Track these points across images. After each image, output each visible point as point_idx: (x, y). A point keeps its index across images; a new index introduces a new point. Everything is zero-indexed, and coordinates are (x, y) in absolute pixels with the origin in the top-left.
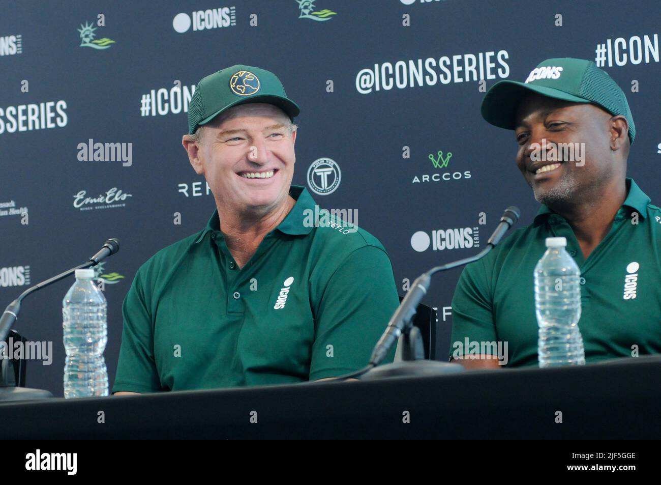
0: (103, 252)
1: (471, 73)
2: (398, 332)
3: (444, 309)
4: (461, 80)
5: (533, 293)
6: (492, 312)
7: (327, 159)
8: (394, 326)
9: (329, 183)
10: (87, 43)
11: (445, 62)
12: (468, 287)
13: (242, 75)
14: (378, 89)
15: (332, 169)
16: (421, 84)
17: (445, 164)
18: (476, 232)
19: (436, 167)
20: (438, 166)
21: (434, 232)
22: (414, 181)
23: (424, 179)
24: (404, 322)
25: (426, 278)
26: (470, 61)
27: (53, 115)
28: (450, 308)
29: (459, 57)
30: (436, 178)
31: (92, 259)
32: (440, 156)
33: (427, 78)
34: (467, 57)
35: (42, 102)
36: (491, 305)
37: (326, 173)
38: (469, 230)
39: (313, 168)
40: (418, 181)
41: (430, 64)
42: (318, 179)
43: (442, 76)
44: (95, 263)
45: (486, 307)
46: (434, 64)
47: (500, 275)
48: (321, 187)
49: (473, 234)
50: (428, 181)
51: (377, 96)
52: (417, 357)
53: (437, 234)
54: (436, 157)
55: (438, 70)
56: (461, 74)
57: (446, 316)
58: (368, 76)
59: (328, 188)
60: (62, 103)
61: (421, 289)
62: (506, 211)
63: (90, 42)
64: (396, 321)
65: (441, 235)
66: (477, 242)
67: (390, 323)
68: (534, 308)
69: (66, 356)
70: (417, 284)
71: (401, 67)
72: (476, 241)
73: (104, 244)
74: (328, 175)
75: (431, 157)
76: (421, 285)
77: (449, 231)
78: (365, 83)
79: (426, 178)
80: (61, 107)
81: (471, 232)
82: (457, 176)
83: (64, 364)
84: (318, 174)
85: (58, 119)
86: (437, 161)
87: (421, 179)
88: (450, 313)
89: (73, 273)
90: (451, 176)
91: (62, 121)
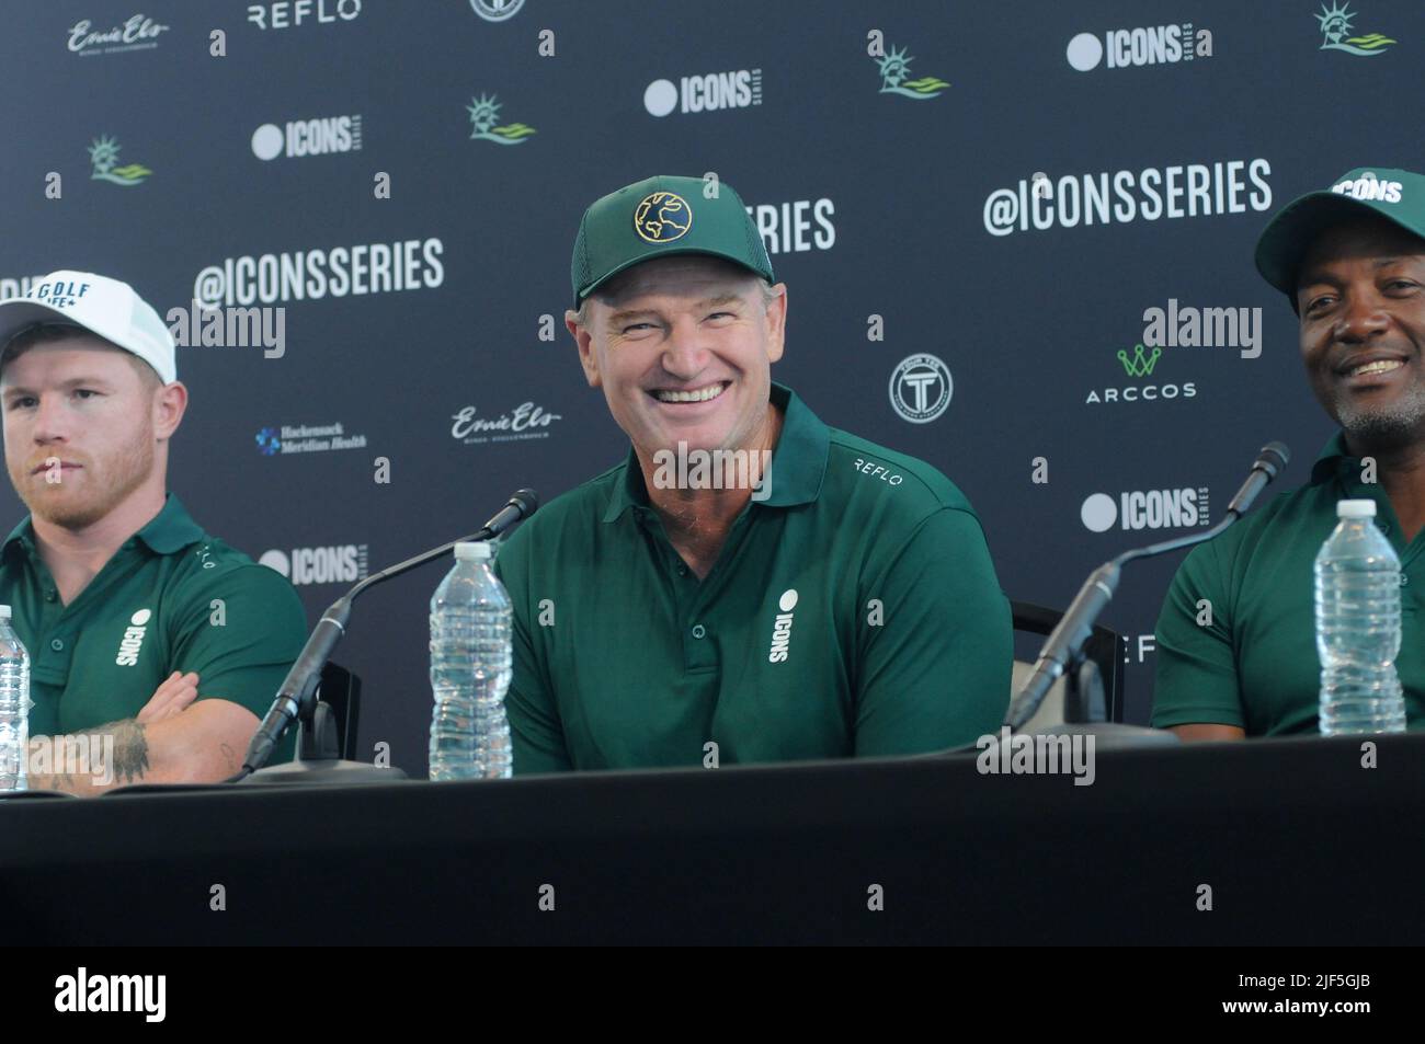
0: (506, 513)
1: (1199, 200)
2: (1058, 670)
3: (1142, 639)
4: (1180, 213)
5: (1312, 602)
6: (1231, 645)
7: (928, 357)
8: (1051, 658)
9: (931, 402)
10: (483, 132)
11: (1150, 180)
12: (1186, 598)
13: (659, 199)
14: (1024, 226)
15: (935, 375)
16: (1105, 218)
17: (1148, 369)
18: (1204, 498)
19: (1130, 374)
20: (1134, 374)
21: (1125, 496)
22: (1089, 400)
23: (1107, 397)
24: (1070, 650)
25: (1112, 570)
26: (1199, 177)
27: (417, 264)
28: (1152, 638)
29: (1178, 170)
30: (1130, 394)
31: (486, 526)
32: (1139, 354)
33: (1118, 208)
34: (1193, 170)
35: (398, 241)
36: (1230, 632)
37: (925, 383)
38: (1190, 493)
39: (900, 373)
40: (1097, 399)
41: (1124, 182)
42: (909, 394)
43: (1144, 206)
44: (490, 535)
45: (1220, 635)
46: (1131, 183)
47: (1247, 575)
48: (916, 409)
49: (1198, 500)
50: (1116, 400)
51: (1024, 239)
52: (1093, 717)
53: (1130, 500)
54: (1131, 356)
55: (1137, 192)
56: (1182, 202)
57: (1145, 653)
58: (1007, 203)
59: (930, 409)
60: (435, 244)
61: (1101, 590)
62: (1264, 449)
63: (490, 130)
64: (1055, 647)
65: (1138, 501)
66: (1204, 516)
67: (1043, 653)
68: (1313, 632)
69: (434, 703)
70: (1096, 581)
71: (1068, 188)
72: (1203, 513)
73: (510, 498)
74: (928, 387)
75: (1122, 355)
76: (1103, 583)
77: (1154, 494)
78: (1001, 215)
79: (1111, 394)
80: (433, 249)
81: (1193, 496)
82: (1170, 391)
83: (431, 720)
84: (910, 384)
85: (427, 274)
86: (1132, 362)
87: (1102, 396)
88: (1152, 648)
89: (451, 551)
90: (1158, 392)
91: (434, 276)
